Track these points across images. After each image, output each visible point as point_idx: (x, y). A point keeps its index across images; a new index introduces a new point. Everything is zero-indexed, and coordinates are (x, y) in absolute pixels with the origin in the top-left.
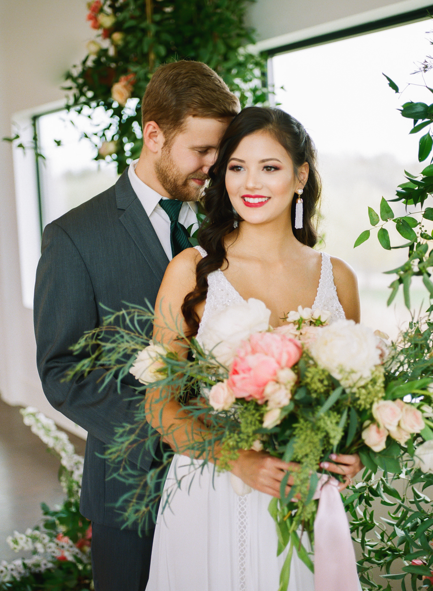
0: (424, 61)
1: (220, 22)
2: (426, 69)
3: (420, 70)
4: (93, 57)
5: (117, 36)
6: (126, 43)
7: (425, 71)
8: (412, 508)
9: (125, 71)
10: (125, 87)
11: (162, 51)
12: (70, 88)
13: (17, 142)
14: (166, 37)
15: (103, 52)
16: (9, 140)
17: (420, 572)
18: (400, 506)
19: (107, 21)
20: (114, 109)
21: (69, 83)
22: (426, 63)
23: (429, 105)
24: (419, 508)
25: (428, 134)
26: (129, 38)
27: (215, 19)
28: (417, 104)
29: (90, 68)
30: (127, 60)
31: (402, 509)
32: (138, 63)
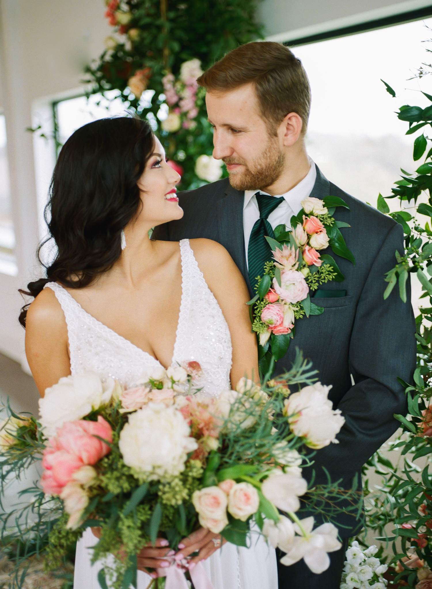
0: (420, 68)
1: (232, 20)
2: (421, 75)
3: (416, 76)
4: (111, 52)
5: (134, 33)
6: (142, 39)
7: (421, 77)
8: (403, 478)
9: (140, 66)
10: (141, 80)
11: (176, 46)
12: (89, 82)
13: (38, 133)
14: (180, 33)
15: (120, 47)
16: (31, 130)
17: (408, 535)
18: (393, 476)
19: (124, 18)
20: (131, 101)
21: (88, 76)
22: (421, 69)
23: (423, 108)
24: (409, 477)
25: (423, 135)
26: (145, 34)
27: (227, 16)
28: (413, 107)
29: (108, 63)
30: (143, 55)
31: (394, 478)
32: (153, 58)
